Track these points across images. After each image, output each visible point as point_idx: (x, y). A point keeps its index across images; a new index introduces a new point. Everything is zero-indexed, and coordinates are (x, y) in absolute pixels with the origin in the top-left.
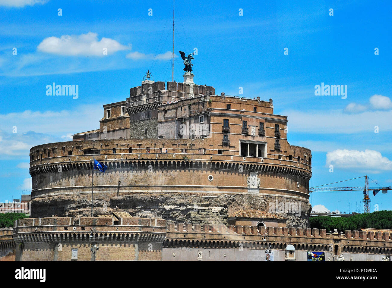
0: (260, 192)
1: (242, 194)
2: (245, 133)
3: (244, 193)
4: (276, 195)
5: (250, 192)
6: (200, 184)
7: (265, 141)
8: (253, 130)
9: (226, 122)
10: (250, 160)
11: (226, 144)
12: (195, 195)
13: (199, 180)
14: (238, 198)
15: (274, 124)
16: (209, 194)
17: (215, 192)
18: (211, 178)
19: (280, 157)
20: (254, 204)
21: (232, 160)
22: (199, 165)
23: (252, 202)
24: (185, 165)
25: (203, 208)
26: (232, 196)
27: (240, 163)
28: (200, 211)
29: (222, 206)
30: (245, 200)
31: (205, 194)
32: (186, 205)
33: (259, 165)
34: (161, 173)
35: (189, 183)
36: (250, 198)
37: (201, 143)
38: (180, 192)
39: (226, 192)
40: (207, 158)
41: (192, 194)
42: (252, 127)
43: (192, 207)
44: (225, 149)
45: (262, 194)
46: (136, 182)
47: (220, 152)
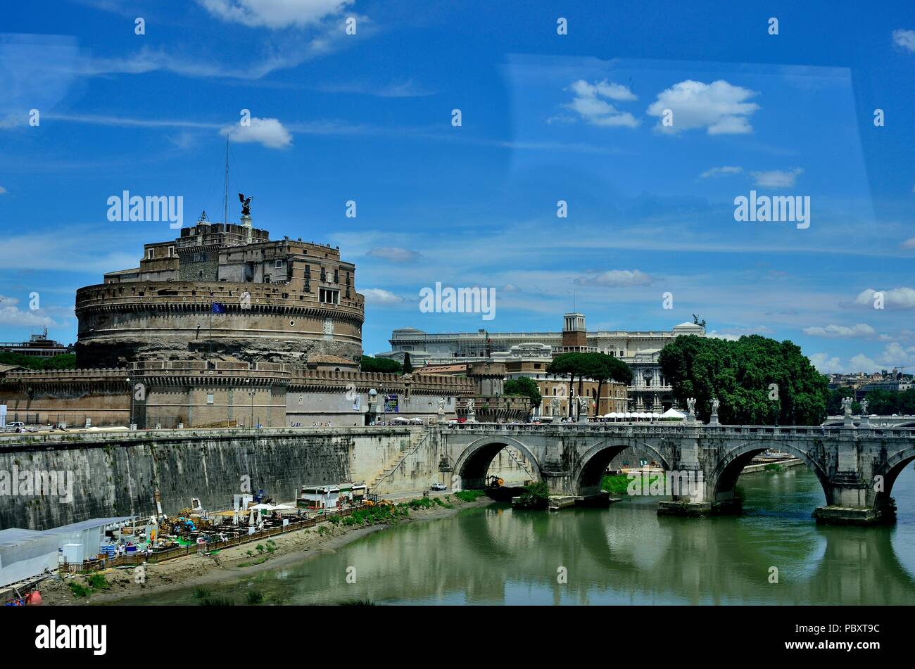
0: (333, 338)
2: (323, 279)
3: (320, 339)
5: (326, 338)
6: (282, 330)
8: (330, 278)
9: (307, 267)
11: (307, 290)
12: (277, 340)
13: (281, 325)
14: (316, 343)
15: (346, 272)
16: (291, 340)
17: (296, 338)
18: (292, 323)
19: (349, 304)
20: (328, 350)
21: (312, 306)
22: (281, 310)
23: (327, 347)
24: (268, 309)
25: (285, 353)
26: (311, 342)
27: (319, 310)
28: (282, 356)
29: (302, 352)
30: (321, 345)
31: (287, 340)
32: (269, 350)
33: (334, 311)
34: (243, 317)
35: (271, 328)
36: (325, 344)
37: (284, 288)
38: (262, 336)
39: (306, 338)
40: (289, 304)
41: (274, 339)
42: (329, 274)
43: (275, 352)
44: (305, 295)
45: (335, 340)
46: (217, 325)
47: (302, 298)
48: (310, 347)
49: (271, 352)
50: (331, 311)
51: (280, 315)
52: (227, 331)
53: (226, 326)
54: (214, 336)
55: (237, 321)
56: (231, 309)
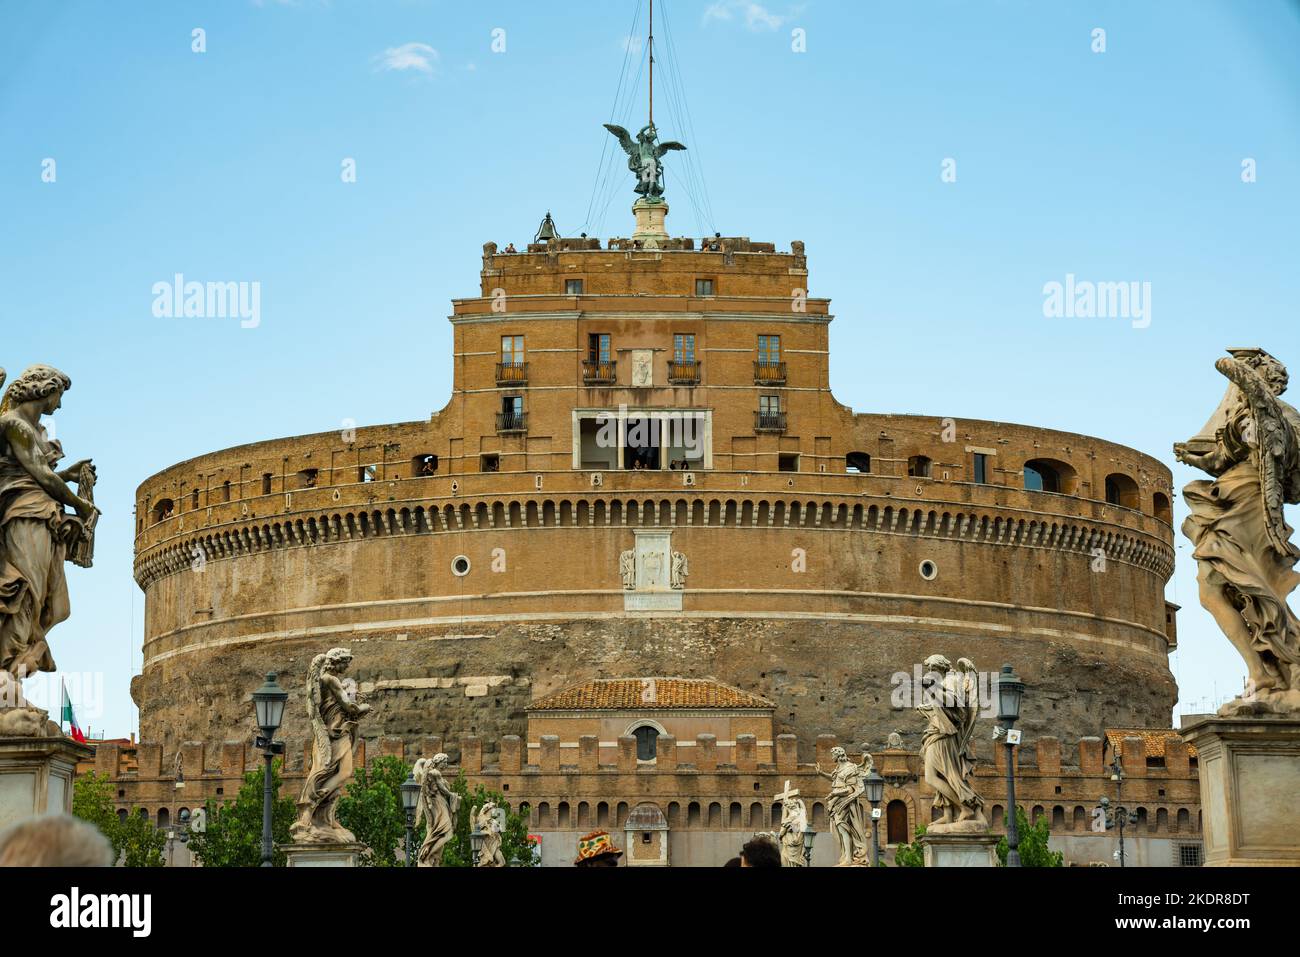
0: (686, 608)
1: (596, 616)
3: (604, 616)
4: (777, 615)
5: (635, 609)
6: (425, 594)
7: (704, 406)
8: (643, 367)
9: (511, 344)
10: (624, 485)
12: (404, 637)
13: (422, 577)
14: (579, 634)
15: (751, 336)
16: (453, 627)
17: (477, 619)
18: (462, 565)
19: (787, 463)
20: (653, 656)
21: (539, 489)
22: (416, 519)
23: (648, 647)
24: (370, 524)
25: (432, 682)
26: (550, 630)
27: (574, 500)
28: (421, 696)
29: (502, 671)
30: (610, 640)
31: (442, 630)
32: (376, 678)
33: (673, 499)
34: (306, 564)
35: (388, 593)
36: (635, 632)
37: (421, 437)
38: (359, 627)
39: (525, 617)
40: (440, 492)
41: (395, 632)
42: (637, 355)
43: (393, 684)
44: (507, 450)
45: (695, 614)
46: (246, 605)
47: (490, 463)
48: (547, 649)
50: (650, 497)
51: (420, 540)
52: (268, 623)
53: (265, 601)
54: (237, 640)
55: (292, 579)
56: (271, 537)
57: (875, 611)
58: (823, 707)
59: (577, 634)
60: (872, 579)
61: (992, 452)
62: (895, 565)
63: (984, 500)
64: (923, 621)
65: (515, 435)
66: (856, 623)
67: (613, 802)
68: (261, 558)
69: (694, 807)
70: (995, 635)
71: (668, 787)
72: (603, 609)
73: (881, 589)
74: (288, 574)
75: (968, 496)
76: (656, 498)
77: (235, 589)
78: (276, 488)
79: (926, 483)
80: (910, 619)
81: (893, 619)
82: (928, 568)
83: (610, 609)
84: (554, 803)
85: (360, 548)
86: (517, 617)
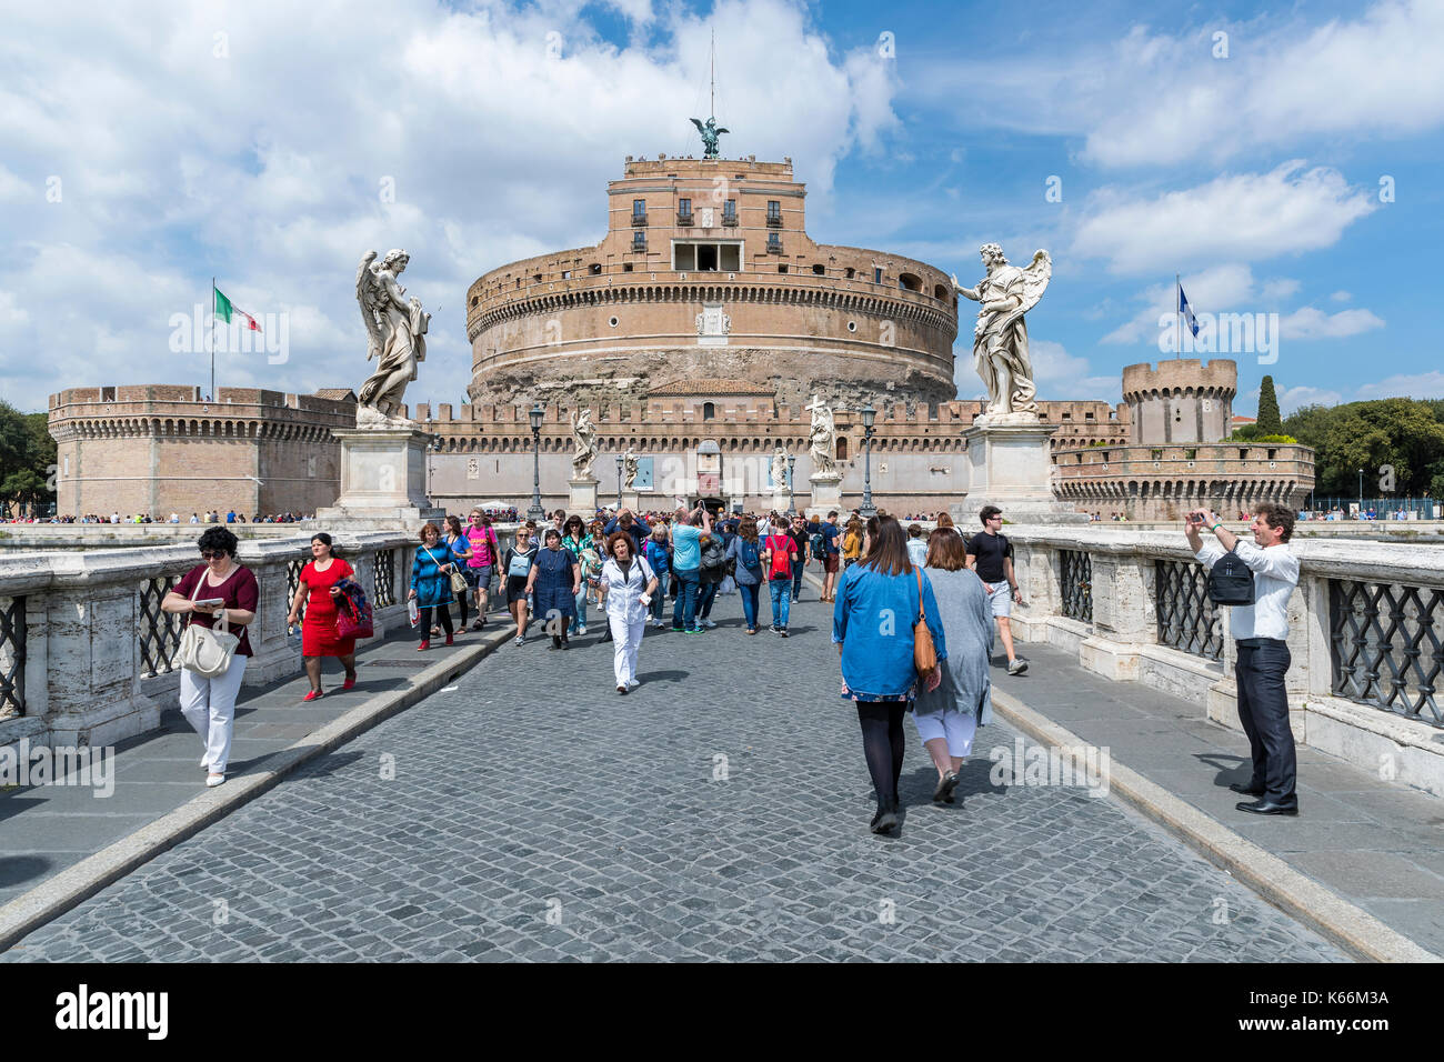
0: (730, 344)
1: (683, 347)
2: (686, 221)
3: (688, 347)
4: (776, 347)
5: (702, 343)
6: (596, 337)
7: (740, 237)
8: (708, 217)
9: (639, 204)
10: (698, 279)
11: (639, 247)
12: (585, 359)
13: (594, 328)
15: (764, 199)
16: (609, 353)
17: (622, 349)
18: (614, 321)
19: (783, 269)
20: (713, 368)
21: (653, 281)
22: (590, 298)
23: (710, 364)
24: (569, 301)
25: (599, 381)
26: (660, 354)
27: (672, 287)
28: (594, 387)
29: (635, 375)
30: (690, 359)
31: (604, 355)
32: (572, 379)
33: (723, 287)
34: (538, 324)
35: (577, 336)
36: (703, 357)
37: (592, 255)
38: (564, 354)
39: (647, 348)
40: (602, 283)
41: (581, 356)
42: (705, 211)
43: (580, 382)
44: (637, 260)
45: (735, 347)
46: (510, 345)
47: (629, 268)
48: (659, 365)
49: (575, 382)
50: (712, 285)
51: (593, 309)
52: (520, 352)
53: (518, 343)
54: (507, 363)
55: (531, 331)
56: (521, 311)
57: (826, 347)
58: (799, 395)
59: (673, 357)
60: (825, 331)
61: (884, 268)
62: (836, 323)
63: (880, 293)
64: (849, 352)
65: (641, 252)
66: (816, 353)
67: (691, 439)
68: (517, 321)
69: (734, 442)
70: (883, 361)
71: (721, 431)
72: (687, 344)
73: (829, 335)
74: (529, 329)
75: (873, 290)
76: (715, 287)
77: (505, 338)
78: (522, 285)
79: (853, 282)
80: (843, 351)
81: (835, 351)
82: (852, 326)
83: (690, 344)
84: (659, 439)
85: (564, 314)
86: (642, 348)
